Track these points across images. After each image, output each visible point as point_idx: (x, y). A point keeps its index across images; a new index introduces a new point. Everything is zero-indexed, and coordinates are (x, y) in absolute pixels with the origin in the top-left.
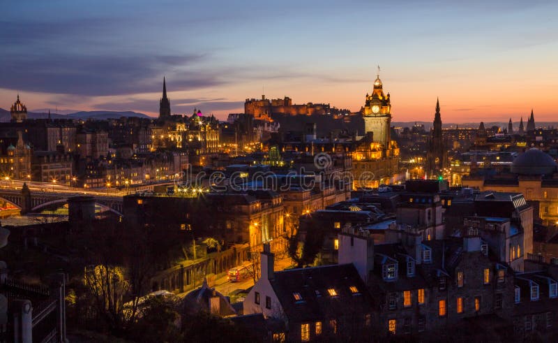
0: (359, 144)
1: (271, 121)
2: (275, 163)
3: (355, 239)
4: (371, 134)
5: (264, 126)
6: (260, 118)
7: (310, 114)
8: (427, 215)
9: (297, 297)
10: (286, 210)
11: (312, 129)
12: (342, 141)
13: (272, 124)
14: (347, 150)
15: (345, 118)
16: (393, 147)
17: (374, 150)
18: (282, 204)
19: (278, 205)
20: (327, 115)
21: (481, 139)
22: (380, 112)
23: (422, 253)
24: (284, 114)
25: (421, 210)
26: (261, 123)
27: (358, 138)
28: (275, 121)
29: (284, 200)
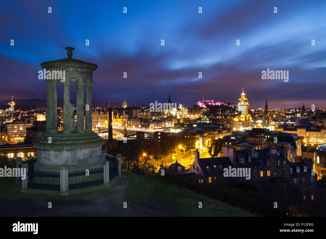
0: (236, 115)
1: (206, 107)
2: (206, 122)
3: (229, 148)
4: (241, 112)
5: (203, 109)
6: (202, 106)
7: (219, 105)
8: (259, 141)
9: (207, 167)
10: (209, 138)
11: (219, 110)
12: (230, 114)
13: (206, 108)
14: (232, 117)
15: (233, 106)
16: (249, 117)
17: (242, 118)
18: (207, 136)
19: (206, 136)
20: (225, 105)
21: (283, 114)
22: (244, 104)
23: (254, 154)
24: (210, 105)
25: (256, 139)
26: (202, 108)
27: (236, 113)
28: (207, 107)
29: (208, 134)
